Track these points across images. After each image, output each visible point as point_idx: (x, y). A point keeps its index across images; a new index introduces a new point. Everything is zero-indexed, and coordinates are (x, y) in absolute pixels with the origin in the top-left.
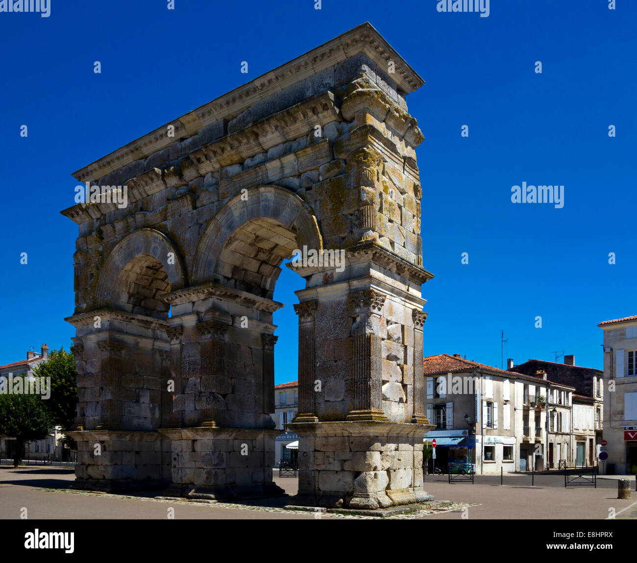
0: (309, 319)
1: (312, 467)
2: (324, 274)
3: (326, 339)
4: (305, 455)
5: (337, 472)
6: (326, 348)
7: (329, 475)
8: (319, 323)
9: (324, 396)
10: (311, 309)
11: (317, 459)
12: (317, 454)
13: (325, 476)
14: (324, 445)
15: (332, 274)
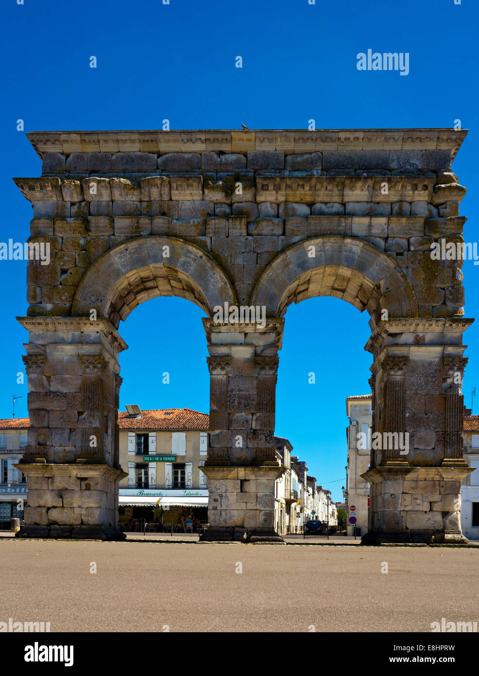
0: (400, 373)
1: (400, 508)
2: (415, 335)
3: (416, 394)
4: (393, 496)
5: (426, 512)
6: (417, 401)
7: (418, 515)
8: (410, 378)
9: (413, 444)
10: (402, 364)
11: (405, 500)
12: (405, 496)
13: (413, 515)
14: (413, 488)
15: (423, 336)
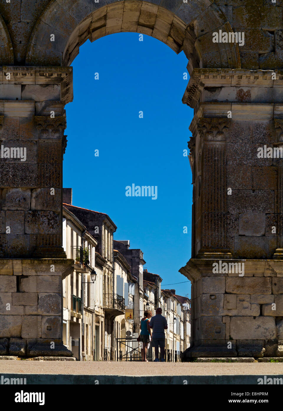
0: (220, 138)
1: (222, 312)
2: (238, 89)
3: (241, 165)
4: (213, 297)
5: (255, 317)
6: (241, 174)
7: (245, 321)
8: (232, 144)
9: (238, 230)
10: (223, 126)
11: (228, 302)
12: (229, 297)
13: (239, 322)
14: (238, 287)
15: (249, 92)
